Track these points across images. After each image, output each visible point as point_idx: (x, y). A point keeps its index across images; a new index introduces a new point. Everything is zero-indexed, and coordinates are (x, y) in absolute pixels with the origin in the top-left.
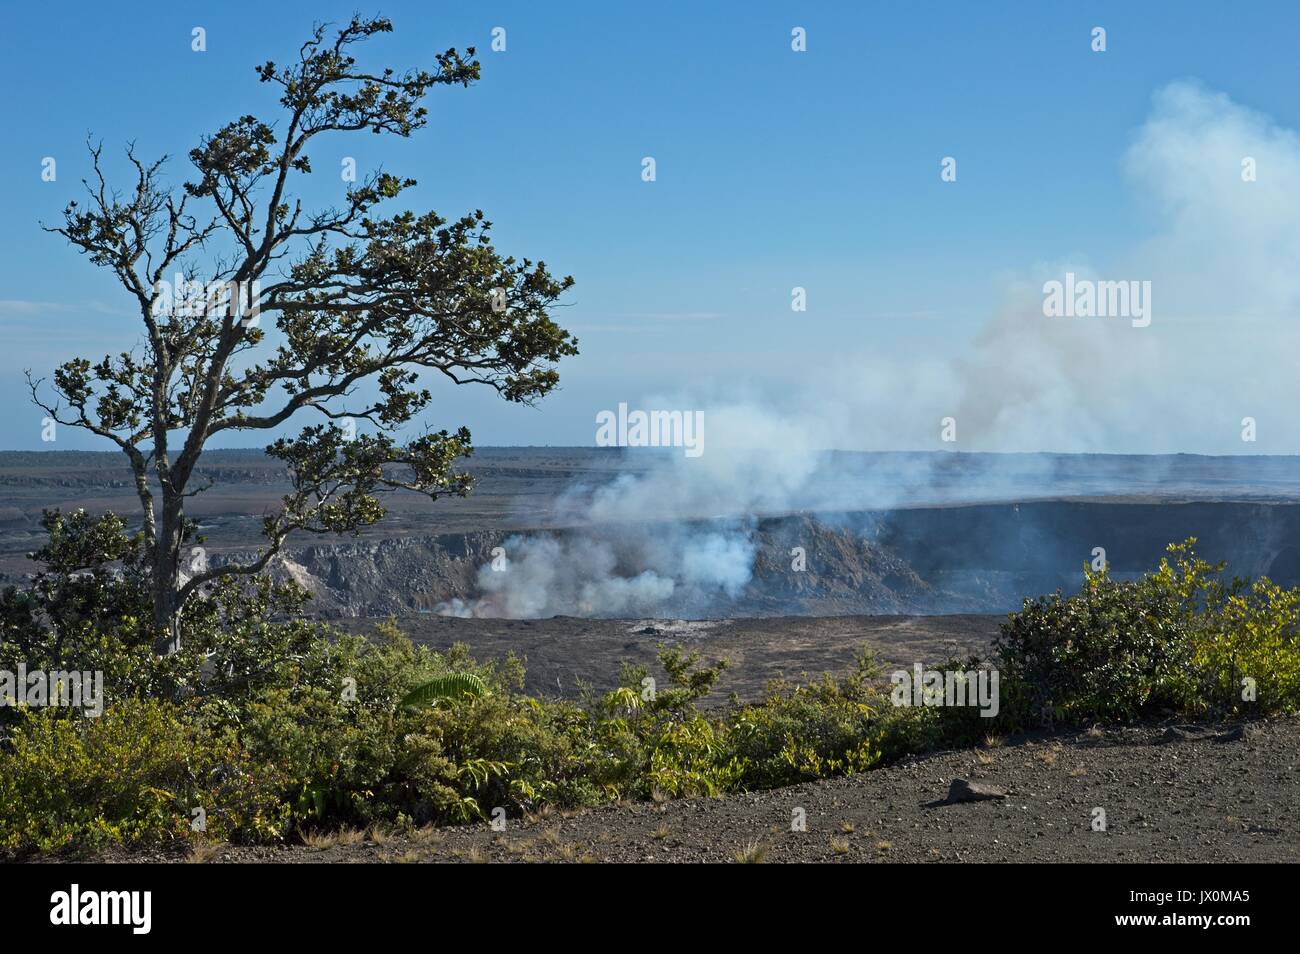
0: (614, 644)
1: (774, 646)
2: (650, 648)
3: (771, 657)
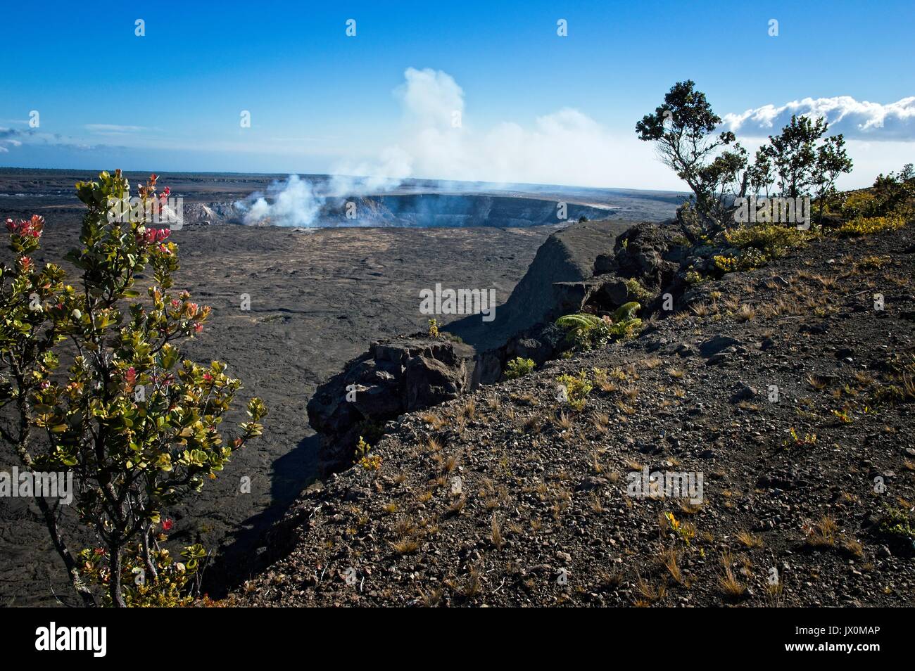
0: (285, 234)
1: (333, 236)
2: (297, 236)
3: (331, 239)
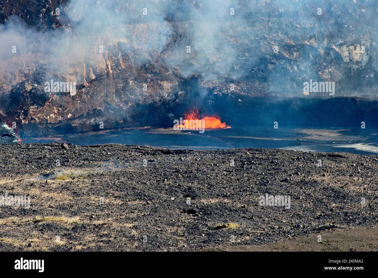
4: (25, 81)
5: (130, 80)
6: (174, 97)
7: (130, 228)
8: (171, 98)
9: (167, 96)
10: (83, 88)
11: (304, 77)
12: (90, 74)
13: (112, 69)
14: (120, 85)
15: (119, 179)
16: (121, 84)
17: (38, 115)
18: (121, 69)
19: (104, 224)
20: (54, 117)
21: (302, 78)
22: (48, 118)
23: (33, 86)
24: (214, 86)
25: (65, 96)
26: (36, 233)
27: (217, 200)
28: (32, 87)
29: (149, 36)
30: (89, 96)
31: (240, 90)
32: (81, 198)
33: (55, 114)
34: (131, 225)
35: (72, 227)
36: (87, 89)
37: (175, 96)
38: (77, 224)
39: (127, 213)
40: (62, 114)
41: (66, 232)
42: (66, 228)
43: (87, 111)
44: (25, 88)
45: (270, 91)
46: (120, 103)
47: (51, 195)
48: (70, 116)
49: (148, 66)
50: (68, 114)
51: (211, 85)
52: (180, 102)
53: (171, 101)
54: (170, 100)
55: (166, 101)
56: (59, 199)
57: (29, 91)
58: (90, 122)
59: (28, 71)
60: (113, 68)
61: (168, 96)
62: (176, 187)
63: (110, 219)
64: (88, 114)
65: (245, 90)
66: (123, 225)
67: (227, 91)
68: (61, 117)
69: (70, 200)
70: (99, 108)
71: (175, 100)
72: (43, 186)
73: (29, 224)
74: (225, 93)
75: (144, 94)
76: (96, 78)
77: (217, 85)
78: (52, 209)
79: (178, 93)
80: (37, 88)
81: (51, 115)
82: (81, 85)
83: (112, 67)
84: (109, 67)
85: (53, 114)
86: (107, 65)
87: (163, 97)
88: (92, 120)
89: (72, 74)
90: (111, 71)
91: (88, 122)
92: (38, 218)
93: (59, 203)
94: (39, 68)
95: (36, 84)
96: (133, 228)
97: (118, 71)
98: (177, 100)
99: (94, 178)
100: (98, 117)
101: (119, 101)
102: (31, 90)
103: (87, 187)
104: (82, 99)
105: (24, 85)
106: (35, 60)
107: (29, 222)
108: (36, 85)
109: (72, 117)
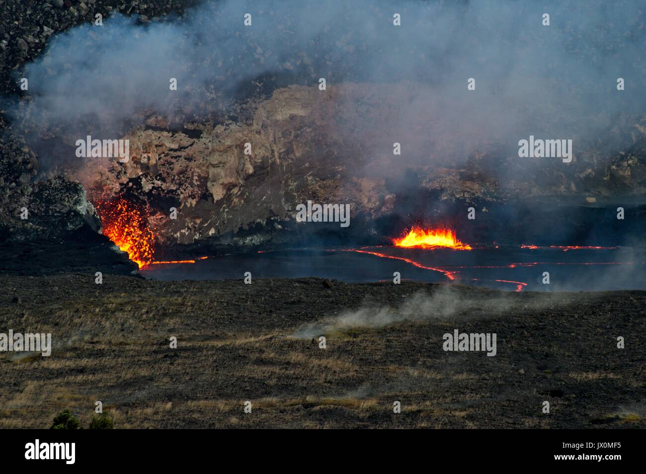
4: (142, 175)
5: (309, 176)
6: (378, 203)
7: (463, 417)
8: (373, 205)
9: (366, 201)
10: (234, 188)
11: (587, 173)
12: (246, 166)
13: (280, 158)
14: (292, 184)
15: (428, 338)
16: (295, 182)
17: (163, 231)
18: (294, 158)
19: (419, 411)
20: (187, 234)
21: (584, 176)
22: (177, 236)
23: (154, 184)
24: (443, 186)
25: (205, 201)
26: (311, 423)
27: (596, 375)
28: (152, 185)
29: (339, 105)
30: (243, 201)
31: (484, 194)
32: (373, 369)
33: (189, 228)
34: (463, 414)
35: (368, 415)
36: (239, 190)
37: (380, 202)
38: (376, 411)
39: (452, 394)
40: (200, 229)
41: (358, 423)
42: (359, 417)
43: (239, 226)
44: (141, 188)
45: (531, 196)
46: (292, 213)
47: (324, 362)
48: (212, 232)
49: (337, 154)
50: (210, 230)
51: (437, 185)
52: (388, 211)
53: (373, 211)
54: (371, 209)
55: (366, 210)
56: (338, 370)
57: (147, 191)
58: (244, 243)
59: (146, 160)
60: (282, 156)
61: (369, 201)
62: (523, 353)
63: (428, 403)
64: (241, 229)
65: (493, 193)
66: (450, 413)
67: (464, 195)
68: (198, 235)
69: (356, 371)
70: (259, 220)
71: (380, 208)
72: (308, 348)
73: (298, 410)
74: (460, 198)
75: (330, 198)
76: (255, 172)
77: (448, 185)
78: (329, 385)
79: (385, 196)
80: (161, 187)
81: (183, 231)
82: (230, 183)
83: (280, 154)
84: (276, 154)
85: (186, 229)
86: (273, 151)
87: (360, 204)
88: (247, 240)
89: (217, 164)
90: (278, 161)
91: (241, 243)
92: (310, 399)
93: (339, 376)
94: (165, 156)
95: (158, 180)
96: (467, 418)
97: (290, 161)
98: (384, 209)
99: (388, 335)
100: (256, 235)
101: (290, 209)
102: (151, 191)
103: (380, 350)
104: (233, 204)
105: (140, 182)
106: (158, 143)
107: (297, 407)
108: (159, 183)
109: (215, 234)
